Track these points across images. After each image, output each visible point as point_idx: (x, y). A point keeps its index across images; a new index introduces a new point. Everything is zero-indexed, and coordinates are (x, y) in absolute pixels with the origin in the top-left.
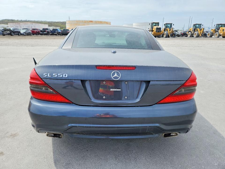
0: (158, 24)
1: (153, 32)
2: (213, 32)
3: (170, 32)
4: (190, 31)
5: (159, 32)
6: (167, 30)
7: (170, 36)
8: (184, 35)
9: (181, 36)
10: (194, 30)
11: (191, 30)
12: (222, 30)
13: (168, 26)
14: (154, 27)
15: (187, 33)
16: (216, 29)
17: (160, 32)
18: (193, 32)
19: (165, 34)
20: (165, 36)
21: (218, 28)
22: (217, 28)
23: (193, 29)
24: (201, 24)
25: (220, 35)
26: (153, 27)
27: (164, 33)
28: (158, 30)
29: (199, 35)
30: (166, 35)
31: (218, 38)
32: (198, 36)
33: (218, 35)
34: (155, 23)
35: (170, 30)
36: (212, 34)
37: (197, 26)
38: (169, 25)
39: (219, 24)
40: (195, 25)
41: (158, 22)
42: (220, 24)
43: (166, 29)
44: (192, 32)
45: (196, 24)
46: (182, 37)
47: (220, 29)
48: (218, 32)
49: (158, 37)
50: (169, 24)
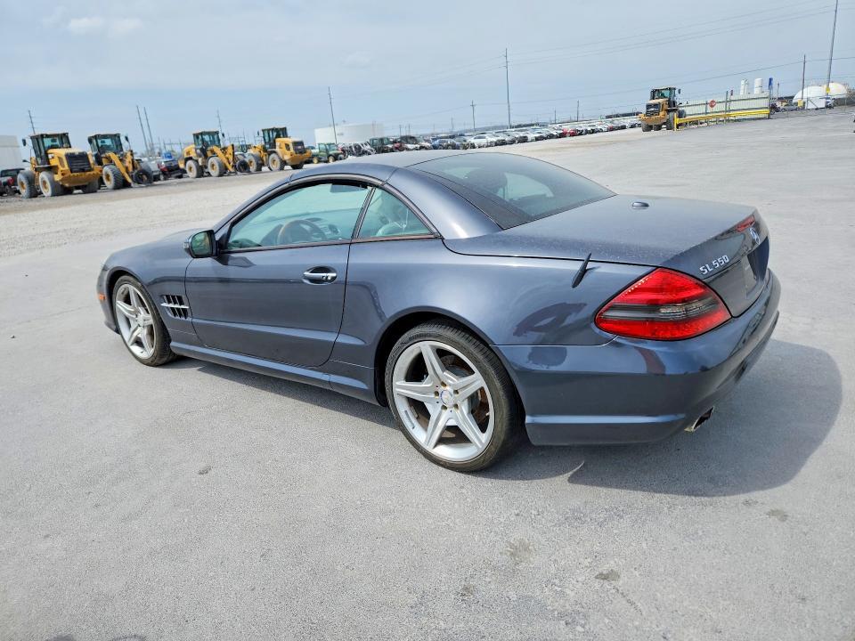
0: (63, 139)
1: (59, 173)
2: (258, 153)
3: (127, 168)
4: (191, 158)
5: (83, 170)
6: (111, 162)
7: (129, 180)
8: (172, 171)
9: (162, 177)
10: (204, 152)
11: (193, 155)
12: (284, 146)
13: (107, 145)
14: (50, 151)
15: (182, 166)
16: (267, 146)
17: (90, 171)
18: (200, 160)
19: (108, 176)
20: (109, 184)
21: (272, 141)
22: (267, 141)
23: (198, 151)
24: (217, 133)
25: (284, 163)
26: (47, 154)
27: (101, 171)
28: (80, 164)
29: (227, 169)
30: (112, 177)
31: (282, 172)
32: (223, 172)
33: (278, 163)
34: (48, 136)
35: (121, 160)
36: (260, 162)
37: (207, 138)
38: (108, 142)
39: (269, 130)
40: (200, 137)
41: (60, 132)
42: (273, 130)
43: (103, 155)
44: (197, 161)
45: (202, 134)
46: (165, 179)
47: (277, 144)
48: (275, 152)
49: (85, 193)
50: (105, 137)
